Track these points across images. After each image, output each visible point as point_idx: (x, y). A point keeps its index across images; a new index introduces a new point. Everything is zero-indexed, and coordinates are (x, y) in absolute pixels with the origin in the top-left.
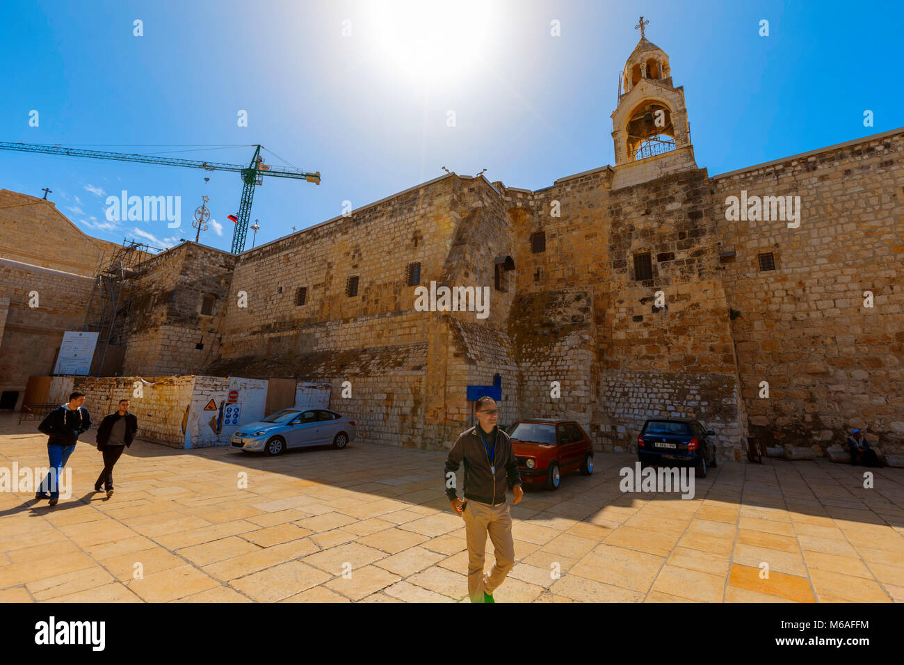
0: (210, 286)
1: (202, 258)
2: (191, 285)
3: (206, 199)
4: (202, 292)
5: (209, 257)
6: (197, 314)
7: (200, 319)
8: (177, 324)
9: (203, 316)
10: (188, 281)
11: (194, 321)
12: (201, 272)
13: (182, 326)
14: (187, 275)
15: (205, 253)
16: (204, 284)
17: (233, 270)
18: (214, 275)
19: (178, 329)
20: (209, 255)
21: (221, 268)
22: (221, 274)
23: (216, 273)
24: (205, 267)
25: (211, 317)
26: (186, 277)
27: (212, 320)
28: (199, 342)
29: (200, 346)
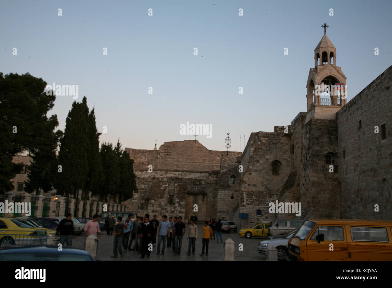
0: (233, 172)
1: (228, 161)
2: (225, 173)
3: (228, 134)
4: (230, 175)
5: (231, 160)
6: (229, 184)
7: (231, 186)
8: (222, 190)
9: (231, 185)
10: (224, 172)
11: (229, 188)
12: (228, 167)
13: (225, 190)
14: (223, 169)
15: (229, 158)
16: (230, 172)
17: (240, 163)
18: (234, 167)
19: (223, 192)
20: (230, 159)
21: (236, 163)
22: (236, 166)
23: (234, 166)
24: (230, 164)
25: (235, 185)
26: (223, 170)
27: (235, 186)
28: (232, 196)
29: (232, 198)
